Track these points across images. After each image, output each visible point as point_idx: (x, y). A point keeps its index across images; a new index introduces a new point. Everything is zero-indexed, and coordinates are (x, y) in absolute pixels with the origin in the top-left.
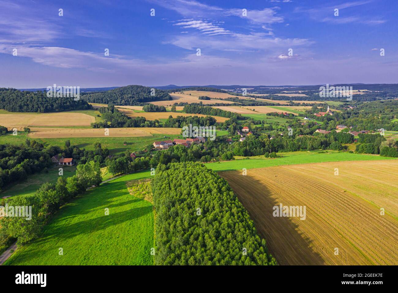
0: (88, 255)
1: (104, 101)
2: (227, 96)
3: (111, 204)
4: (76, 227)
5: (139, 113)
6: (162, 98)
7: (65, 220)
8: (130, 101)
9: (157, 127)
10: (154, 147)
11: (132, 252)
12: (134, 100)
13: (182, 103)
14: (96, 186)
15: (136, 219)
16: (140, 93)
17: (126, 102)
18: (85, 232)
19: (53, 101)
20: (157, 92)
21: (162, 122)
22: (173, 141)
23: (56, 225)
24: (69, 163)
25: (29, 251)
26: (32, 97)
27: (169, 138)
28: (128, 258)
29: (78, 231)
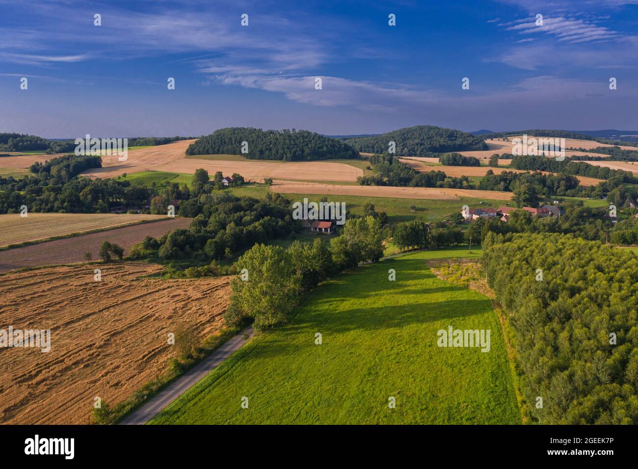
0: (375, 367)
1: (376, 150)
2: (594, 145)
3: (406, 288)
4: (349, 316)
5: (433, 166)
6: (471, 146)
7: (328, 304)
8: (417, 149)
9: (465, 189)
10: (464, 218)
11: (464, 377)
12: (423, 149)
13: (506, 154)
14: (373, 260)
15: (461, 318)
16: (433, 137)
17: (411, 152)
18: (365, 327)
19: (304, 145)
20: (463, 136)
21: (473, 181)
22: (497, 211)
23: (313, 308)
24: (326, 229)
25: (272, 342)
26: (277, 139)
27: (490, 205)
28: (457, 388)
29: (351, 323)
